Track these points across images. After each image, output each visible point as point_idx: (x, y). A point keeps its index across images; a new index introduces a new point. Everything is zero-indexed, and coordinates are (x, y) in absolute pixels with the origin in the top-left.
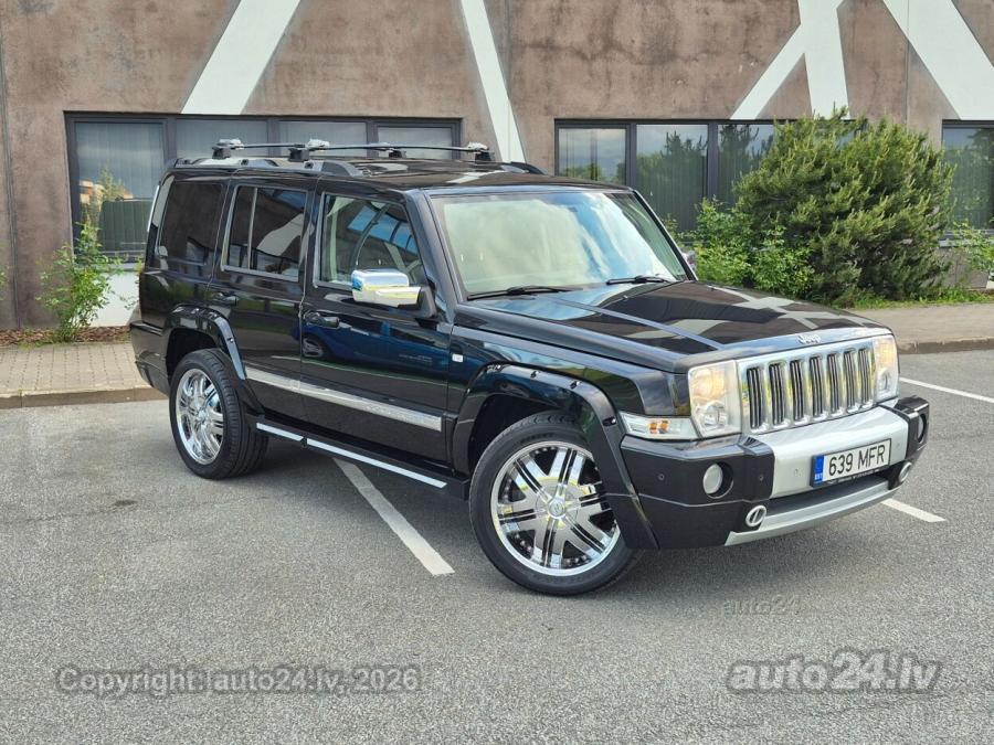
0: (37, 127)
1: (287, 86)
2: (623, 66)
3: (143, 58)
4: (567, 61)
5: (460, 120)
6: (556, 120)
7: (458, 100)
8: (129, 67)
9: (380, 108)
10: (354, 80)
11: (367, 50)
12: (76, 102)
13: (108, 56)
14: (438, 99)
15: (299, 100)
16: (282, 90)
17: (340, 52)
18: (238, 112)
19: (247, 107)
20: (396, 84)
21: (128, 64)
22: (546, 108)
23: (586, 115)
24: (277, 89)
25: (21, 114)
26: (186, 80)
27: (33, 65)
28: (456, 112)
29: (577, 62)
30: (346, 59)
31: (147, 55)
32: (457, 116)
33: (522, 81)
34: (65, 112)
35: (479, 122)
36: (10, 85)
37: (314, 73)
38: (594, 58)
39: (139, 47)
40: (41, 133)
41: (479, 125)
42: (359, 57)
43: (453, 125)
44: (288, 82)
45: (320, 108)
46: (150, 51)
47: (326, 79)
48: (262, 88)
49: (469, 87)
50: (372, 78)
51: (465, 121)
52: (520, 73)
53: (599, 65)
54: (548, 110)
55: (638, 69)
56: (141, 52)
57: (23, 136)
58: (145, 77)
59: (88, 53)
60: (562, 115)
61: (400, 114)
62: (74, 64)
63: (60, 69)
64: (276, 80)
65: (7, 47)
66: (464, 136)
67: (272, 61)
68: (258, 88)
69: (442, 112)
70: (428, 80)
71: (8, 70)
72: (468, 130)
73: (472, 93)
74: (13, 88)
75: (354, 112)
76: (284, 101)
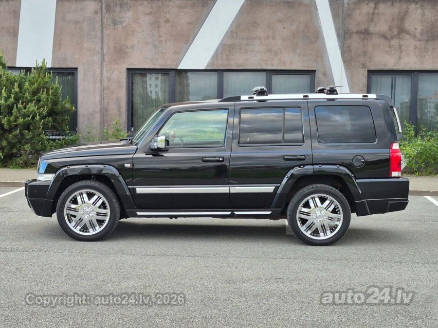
0: (115, 75)
1: (227, 55)
2: (409, 43)
3: (162, 44)
4: (376, 40)
5: (315, 71)
6: (368, 71)
7: (314, 61)
9: (272, 65)
10: (261, 52)
11: (268, 37)
12: (132, 64)
13: (147, 43)
14: (303, 60)
15: (232, 62)
16: (225, 57)
17: (254, 39)
18: (203, 68)
19: (207, 66)
20: (281, 53)
21: (156, 47)
22: (363, 65)
23: (387, 68)
24: (222, 57)
25: (109, 69)
26: (181, 54)
27: (115, 48)
28: (312, 67)
29: (382, 41)
30: (257, 42)
31: (164, 42)
32: (314, 69)
33: (350, 51)
34: (128, 69)
35: (325, 72)
36: (105, 57)
37: (240, 49)
38: (392, 38)
39: (161, 39)
40: (116, 78)
41: (325, 74)
42: (263, 41)
43: (312, 72)
44: (228, 54)
45: (243, 66)
46: (166, 41)
47: (246, 52)
48: (216, 56)
49: (321, 54)
50: (269, 51)
51: (317, 72)
52: (349, 47)
53: (395, 42)
54: (364, 66)
55: (418, 44)
56: (162, 41)
57: (109, 79)
58: (162, 53)
59: (139, 42)
60: (372, 68)
61: (283, 68)
62: (132, 47)
63: (126, 50)
64: (222, 53)
65: (105, 40)
66: (317, 79)
67: (220, 44)
68: (213, 57)
69: (305, 67)
70: (299, 51)
71: (105, 50)
72: (319, 76)
73: (322, 57)
74: (107, 58)
75: (259, 67)
76: (225, 62)
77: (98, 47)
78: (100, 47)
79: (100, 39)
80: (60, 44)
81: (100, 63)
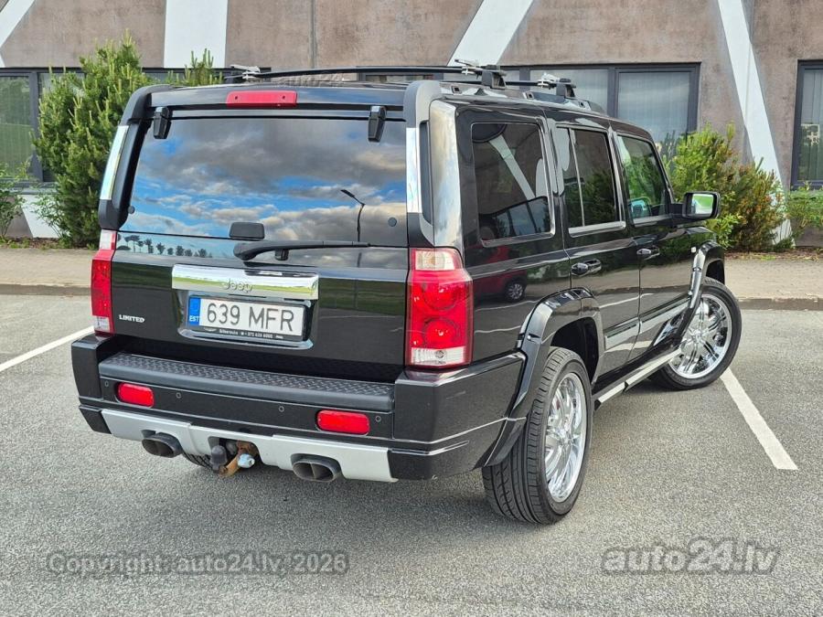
1: (537, 39)
3: (420, 20)
5: (699, 64)
6: (799, 61)
7: (698, 45)
8: (408, 29)
9: (620, 55)
10: (599, 31)
12: (366, 59)
13: (392, 20)
14: (677, 45)
15: (547, 51)
16: (533, 42)
17: (588, 6)
18: (494, 62)
19: (502, 59)
20: (636, 33)
21: (408, 26)
22: (790, 50)
24: (528, 43)
26: (453, 38)
27: (336, 29)
28: (694, 57)
30: (592, 12)
31: (423, 17)
32: (697, 61)
33: (766, 25)
35: (718, 65)
36: (319, 47)
37: (562, 26)
39: (419, 11)
41: (717, 69)
42: (605, 10)
43: (691, 68)
44: (539, 36)
45: (566, 57)
46: (426, 14)
47: (572, 31)
48: (516, 41)
49: (712, 33)
50: (615, 28)
51: (703, 66)
52: (765, 16)
54: (791, 52)
56: (419, 15)
58: (420, 36)
59: (378, 18)
60: (807, 57)
61: (639, 61)
62: (367, 28)
63: (357, 33)
64: (528, 35)
65: (318, 17)
66: (702, 79)
67: (525, 17)
68: (512, 42)
69: (681, 57)
70: (669, 27)
71: (318, 35)
72: (706, 73)
73: (713, 38)
74: (321, 50)
75: (596, 60)
76: (534, 52)
77: (307, 29)
78: (310, 29)
79: (310, 15)
80: (239, 25)
81: (309, 58)
